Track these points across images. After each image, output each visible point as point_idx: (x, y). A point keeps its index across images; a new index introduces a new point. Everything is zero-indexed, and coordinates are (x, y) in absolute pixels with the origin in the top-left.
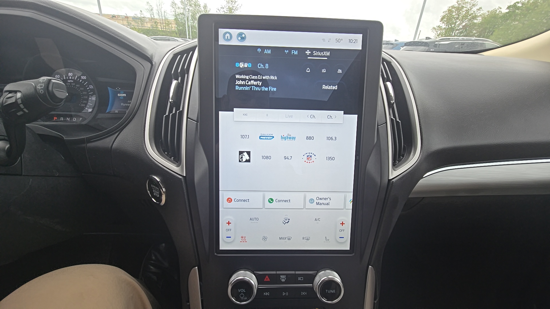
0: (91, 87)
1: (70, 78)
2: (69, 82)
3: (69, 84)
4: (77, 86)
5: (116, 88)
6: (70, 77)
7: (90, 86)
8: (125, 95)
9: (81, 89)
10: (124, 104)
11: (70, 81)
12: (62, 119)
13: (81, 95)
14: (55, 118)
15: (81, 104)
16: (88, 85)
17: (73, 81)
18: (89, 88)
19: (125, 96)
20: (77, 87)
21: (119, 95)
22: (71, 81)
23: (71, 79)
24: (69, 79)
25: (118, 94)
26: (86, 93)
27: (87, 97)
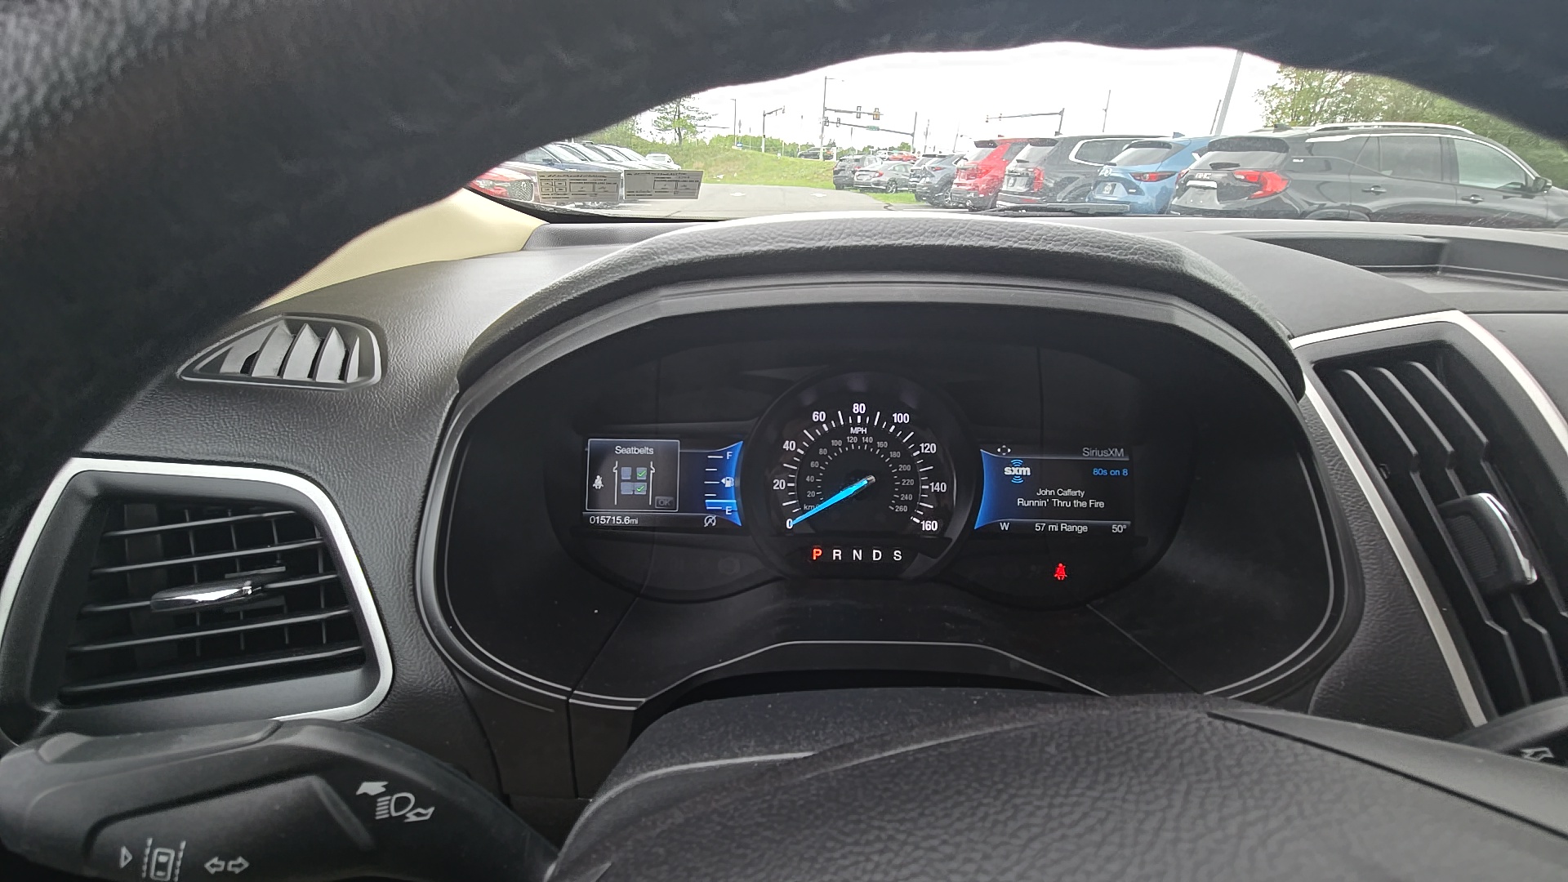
0: (925, 448)
1: (859, 421)
2: (854, 435)
3: (855, 439)
4: (880, 444)
5: (999, 450)
6: (859, 417)
7: (922, 445)
8: (1028, 469)
9: (895, 454)
10: (1026, 500)
11: (856, 430)
12: (839, 555)
13: (895, 474)
14: (817, 552)
15: (894, 506)
16: (917, 441)
17: (866, 431)
18: (918, 452)
19: (1029, 474)
20: (880, 448)
21: (1008, 471)
22: (862, 430)
23: (862, 425)
24: (855, 425)
25: (1006, 469)
26: (908, 468)
27: (911, 482)
